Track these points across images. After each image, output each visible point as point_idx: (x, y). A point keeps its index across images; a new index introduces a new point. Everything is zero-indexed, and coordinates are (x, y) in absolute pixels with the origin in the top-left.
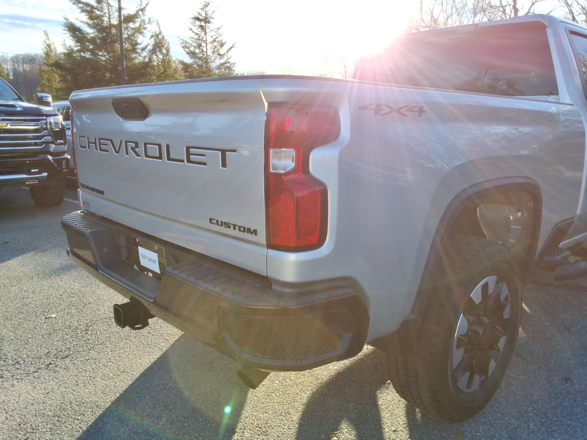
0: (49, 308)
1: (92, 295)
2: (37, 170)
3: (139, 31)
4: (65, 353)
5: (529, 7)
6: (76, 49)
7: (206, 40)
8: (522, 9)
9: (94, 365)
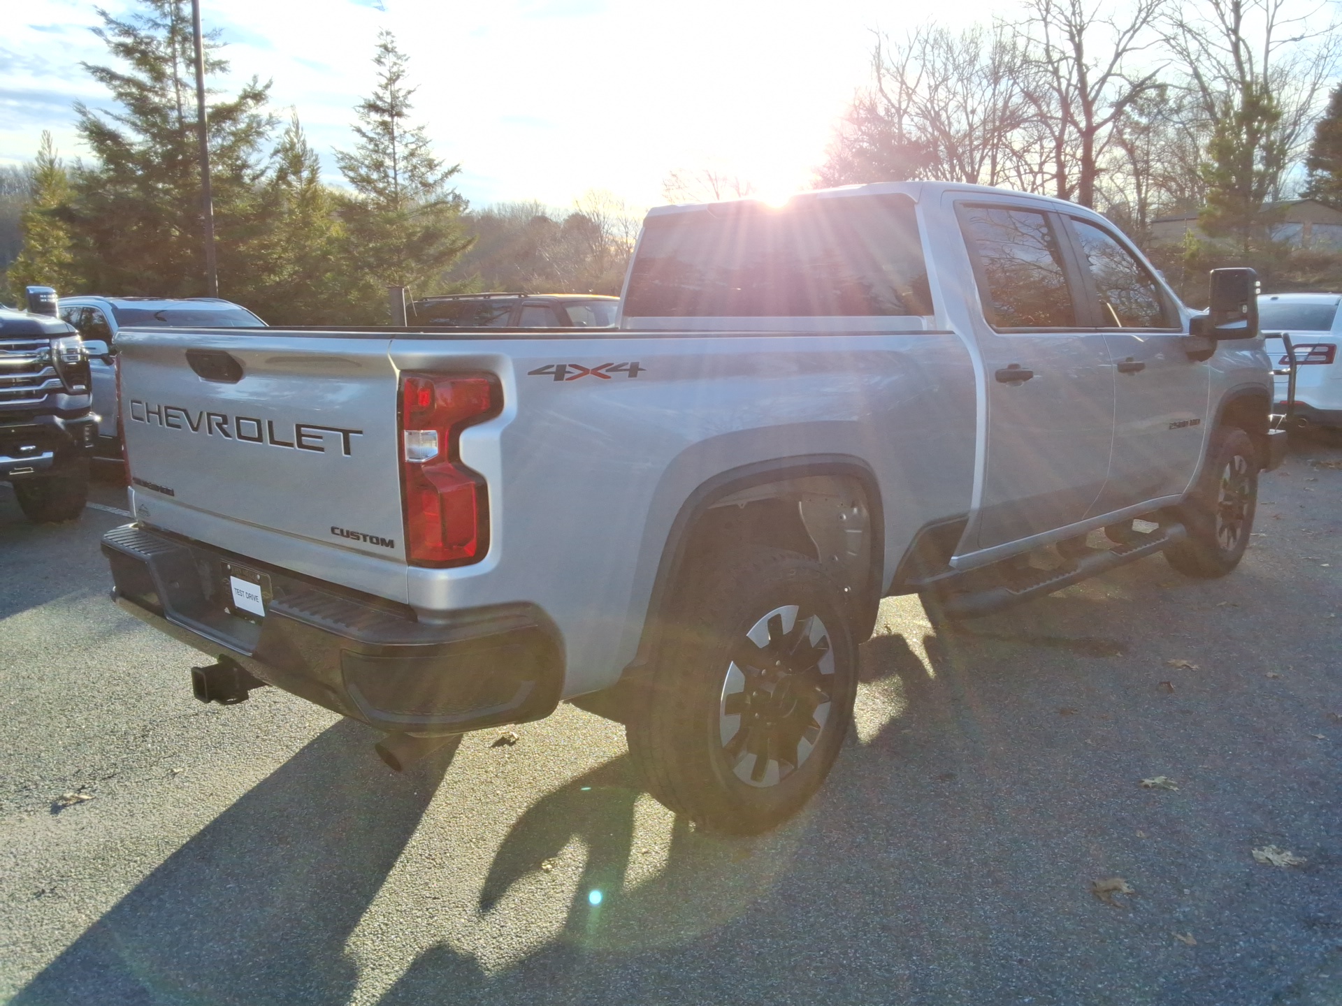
0: (73, 703)
1: (152, 681)
2: (31, 448)
3: (247, 137)
4: (108, 772)
5: (1110, 62)
6: (104, 176)
7: (394, 153)
8: (1096, 66)
9: (160, 788)
